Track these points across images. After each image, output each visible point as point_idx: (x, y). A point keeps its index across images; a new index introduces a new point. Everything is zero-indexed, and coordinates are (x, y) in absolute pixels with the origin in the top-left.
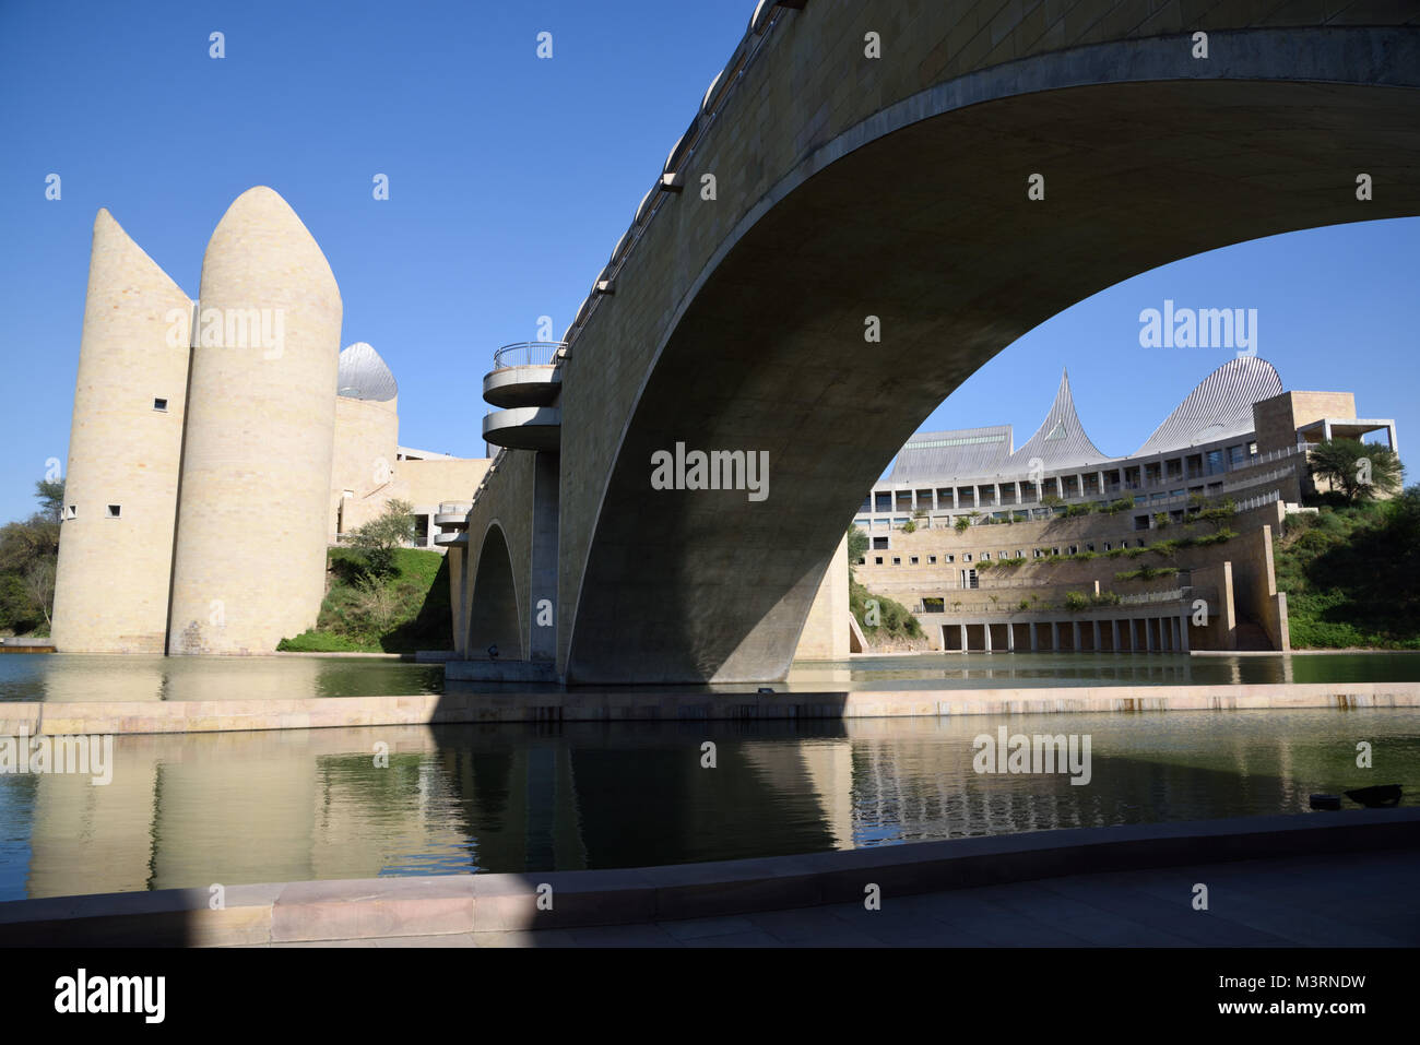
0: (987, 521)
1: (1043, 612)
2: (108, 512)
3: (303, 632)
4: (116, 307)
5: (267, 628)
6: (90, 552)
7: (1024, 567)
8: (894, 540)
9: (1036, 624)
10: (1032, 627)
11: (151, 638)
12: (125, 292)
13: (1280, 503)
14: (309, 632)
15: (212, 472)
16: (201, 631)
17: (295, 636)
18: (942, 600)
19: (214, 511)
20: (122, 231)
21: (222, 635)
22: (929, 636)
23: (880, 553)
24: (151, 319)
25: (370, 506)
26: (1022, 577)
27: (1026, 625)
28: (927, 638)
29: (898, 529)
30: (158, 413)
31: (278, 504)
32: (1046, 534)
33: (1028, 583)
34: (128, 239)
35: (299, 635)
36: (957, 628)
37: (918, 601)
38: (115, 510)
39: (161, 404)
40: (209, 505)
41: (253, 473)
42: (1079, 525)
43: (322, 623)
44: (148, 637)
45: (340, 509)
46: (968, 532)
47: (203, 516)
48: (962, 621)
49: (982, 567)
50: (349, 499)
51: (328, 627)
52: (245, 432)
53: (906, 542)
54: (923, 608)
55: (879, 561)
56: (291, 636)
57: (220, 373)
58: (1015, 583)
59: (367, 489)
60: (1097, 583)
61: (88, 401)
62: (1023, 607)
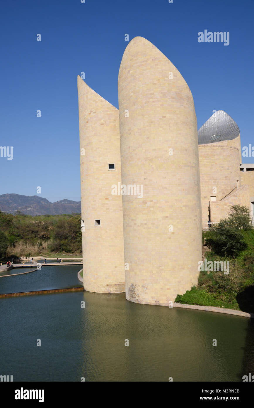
2: (95, 223)
3: (190, 289)
4: (87, 122)
5: (168, 289)
6: (91, 243)
11: (121, 285)
12: (90, 114)
14: (193, 289)
15: (132, 202)
16: (136, 289)
17: (185, 292)
19: (135, 224)
20: (85, 84)
21: (145, 293)
24: (102, 124)
25: (225, 204)
30: (111, 172)
31: (167, 217)
34: (88, 87)
35: (188, 292)
38: (98, 222)
39: (111, 166)
40: (132, 220)
41: (151, 201)
43: (201, 283)
44: (119, 285)
45: (209, 207)
47: (131, 226)
50: (213, 202)
51: (204, 285)
52: (145, 179)
56: (182, 293)
57: (129, 147)
59: (224, 193)
61: (83, 170)
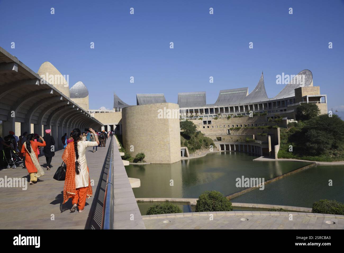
0: (235, 117)
1: (241, 142)
7: (240, 130)
8: (212, 121)
9: (240, 145)
10: (239, 145)
13: (287, 120)
18: (221, 138)
22: (217, 147)
23: (209, 125)
26: (239, 133)
27: (238, 145)
28: (216, 147)
29: (214, 118)
32: (248, 120)
33: (240, 134)
36: (223, 145)
37: (215, 138)
42: (255, 118)
46: (230, 119)
48: (224, 143)
49: (231, 129)
53: (215, 122)
54: (217, 140)
55: (208, 127)
58: (238, 134)
60: (254, 135)
62: (237, 141)
